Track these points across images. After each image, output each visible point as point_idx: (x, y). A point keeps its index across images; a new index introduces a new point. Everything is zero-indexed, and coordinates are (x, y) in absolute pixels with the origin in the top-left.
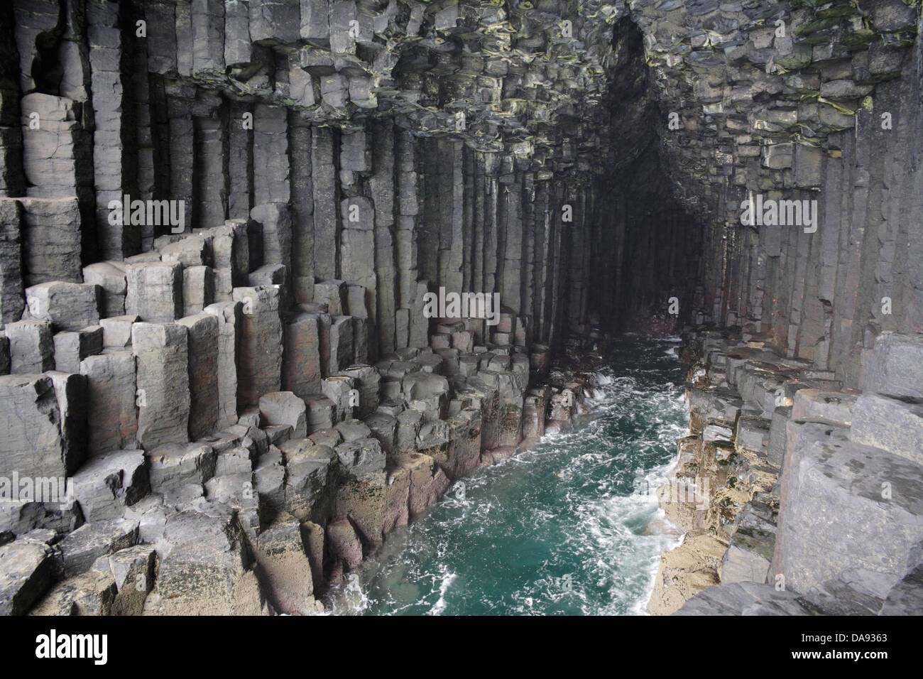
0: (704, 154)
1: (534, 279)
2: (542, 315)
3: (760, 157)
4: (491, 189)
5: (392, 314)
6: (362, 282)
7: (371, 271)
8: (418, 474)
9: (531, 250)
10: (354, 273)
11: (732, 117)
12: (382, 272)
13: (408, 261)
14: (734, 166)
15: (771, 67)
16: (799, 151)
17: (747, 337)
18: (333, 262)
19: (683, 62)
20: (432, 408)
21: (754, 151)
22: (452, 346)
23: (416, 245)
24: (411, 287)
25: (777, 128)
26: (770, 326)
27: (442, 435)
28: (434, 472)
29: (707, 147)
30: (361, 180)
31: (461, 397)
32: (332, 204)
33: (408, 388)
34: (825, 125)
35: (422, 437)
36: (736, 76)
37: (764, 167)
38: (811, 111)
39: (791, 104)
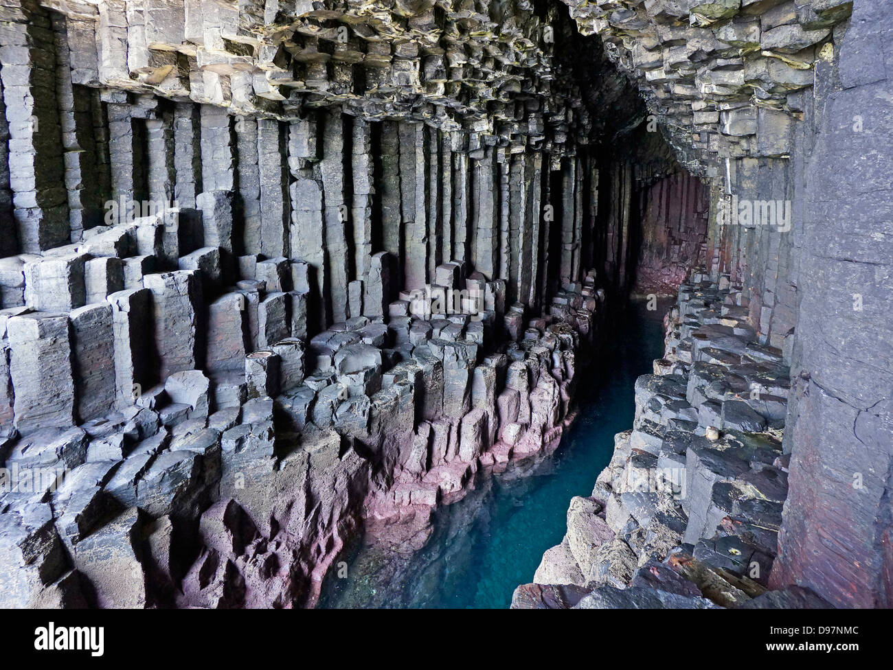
1: (509, 245)
2: (520, 279)
3: (720, 124)
4: (459, 165)
7: (318, 248)
9: (505, 219)
10: (302, 251)
11: (680, 81)
12: (331, 247)
13: (361, 235)
18: (282, 239)
21: (712, 118)
23: (370, 221)
24: (366, 261)
25: (725, 91)
30: (309, 166)
32: (279, 189)
34: (777, 85)
36: (669, 36)
38: (759, 68)
39: (734, 62)
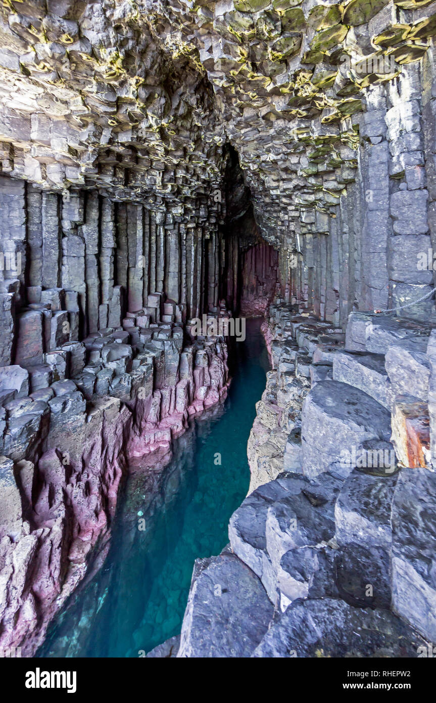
0: (275, 215)
1: (186, 282)
2: (191, 303)
3: (300, 216)
4: (160, 232)
5: (97, 307)
6: (76, 289)
7: (82, 282)
8: (109, 412)
9: (184, 266)
10: (70, 283)
11: (285, 196)
12: (90, 282)
13: (107, 274)
14: (289, 221)
15: (300, 173)
16: (318, 214)
17: (301, 311)
18: (56, 276)
19: (258, 167)
20: (121, 366)
21: (297, 214)
22: (136, 325)
23: (113, 265)
24: (109, 291)
25: (305, 203)
26: (312, 304)
27: (126, 383)
28: (120, 409)
29: (275, 211)
30: (76, 227)
31: (140, 357)
32: (56, 241)
33: (105, 354)
34: (327, 202)
35: (113, 386)
36: (285, 176)
37: (302, 222)
38: (320, 195)
39: (311, 191)
